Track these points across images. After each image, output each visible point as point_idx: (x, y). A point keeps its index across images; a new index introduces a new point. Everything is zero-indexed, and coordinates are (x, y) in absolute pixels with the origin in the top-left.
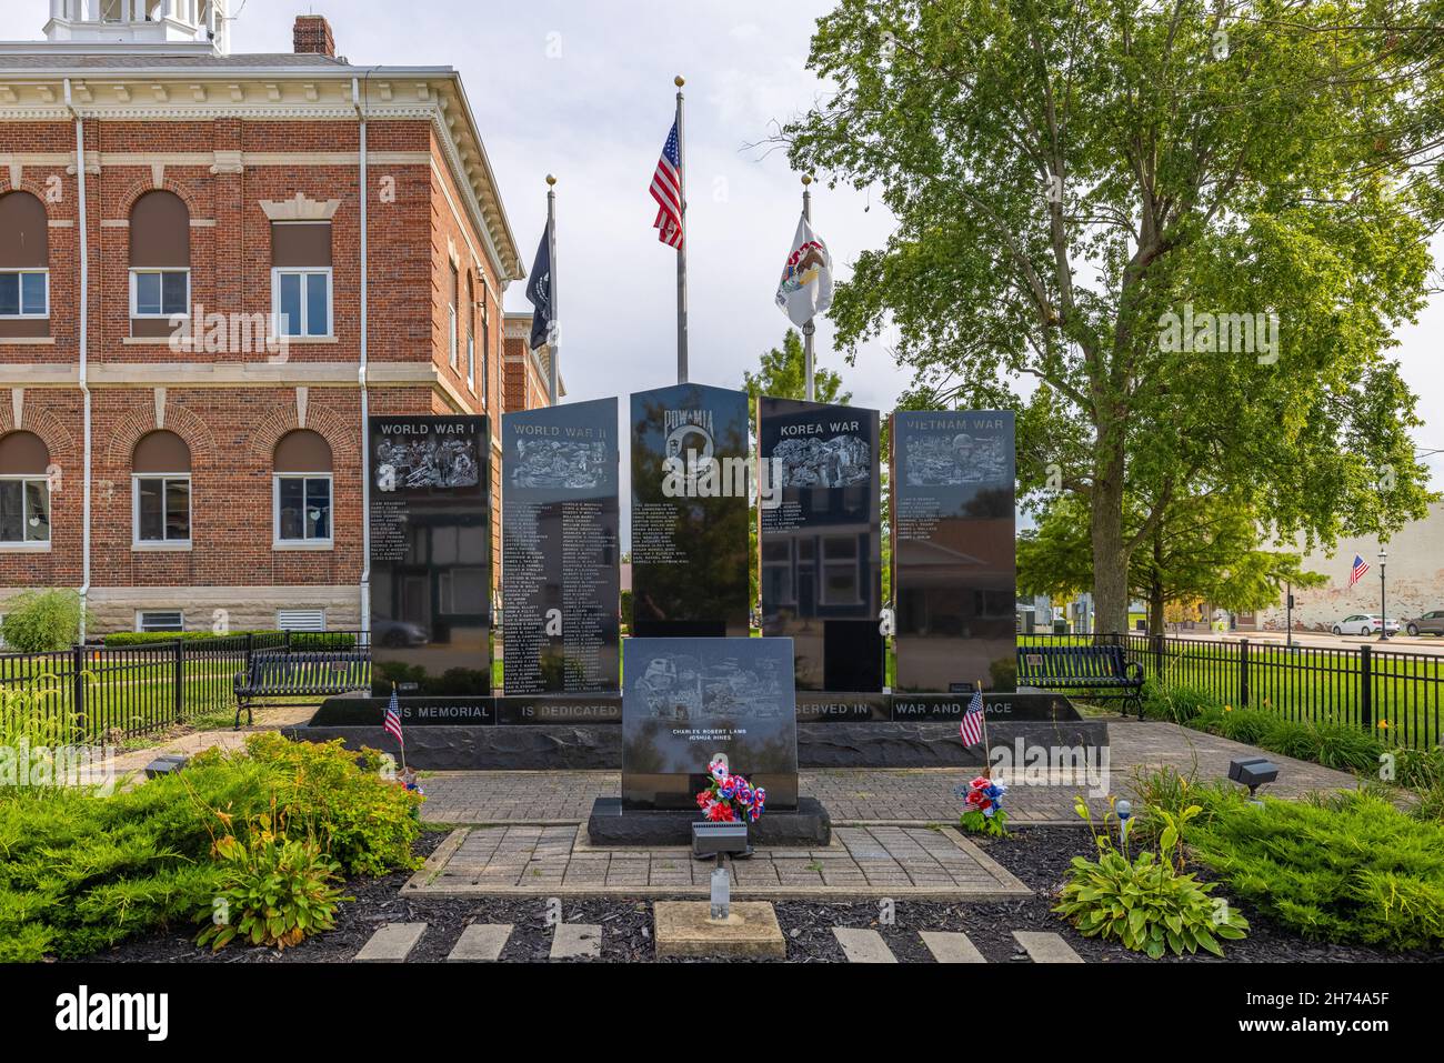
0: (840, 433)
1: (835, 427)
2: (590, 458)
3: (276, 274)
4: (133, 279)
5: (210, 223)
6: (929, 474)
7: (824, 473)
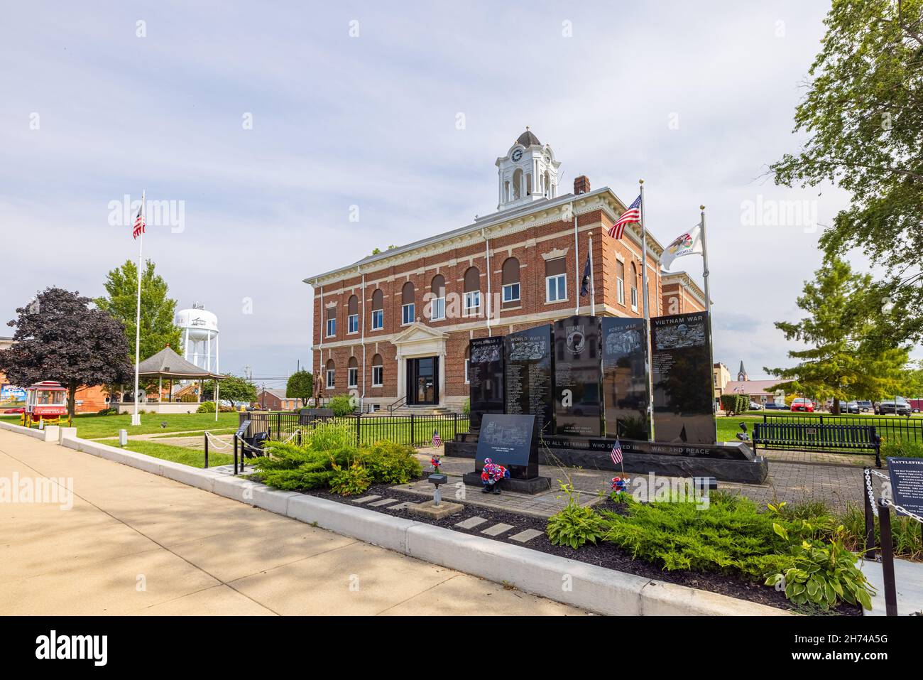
0: (629, 329)
1: (627, 327)
2: (539, 347)
3: (547, 279)
4: (503, 289)
5: (526, 265)
6: (667, 344)
7: (624, 347)
